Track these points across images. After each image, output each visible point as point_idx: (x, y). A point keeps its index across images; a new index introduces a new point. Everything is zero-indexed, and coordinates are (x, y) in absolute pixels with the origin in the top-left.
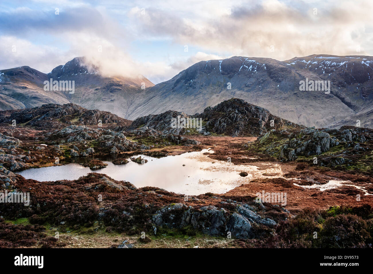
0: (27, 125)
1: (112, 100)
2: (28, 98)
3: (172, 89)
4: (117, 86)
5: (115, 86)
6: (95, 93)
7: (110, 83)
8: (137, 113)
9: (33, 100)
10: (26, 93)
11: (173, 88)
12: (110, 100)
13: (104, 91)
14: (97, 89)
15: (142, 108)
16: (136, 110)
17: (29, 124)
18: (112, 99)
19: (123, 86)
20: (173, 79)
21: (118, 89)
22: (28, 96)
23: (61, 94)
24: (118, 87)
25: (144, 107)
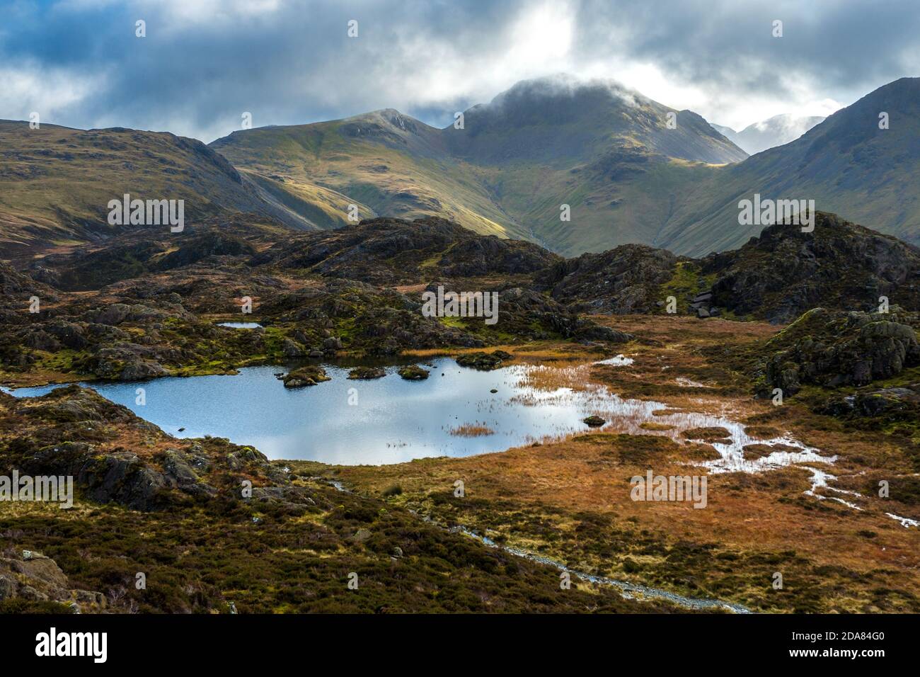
0: (313, 272)
1: (614, 204)
2: (388, 196)
3: (797, 168)
4: (632, 161)
5: (627, 161)
6: (568, 183)
7: (612, 154)
8: (686, 241)
9: (398, 203)
10: (384, 184)
11: (802, 167)
12: (608, 203)
13: (593, 176)
14: (574, 172)
15: (702, 228)
16: (684, 233)
17: (317, 271)
18: (616, 200)
19: (650, 160)
20: (804, 139)
21: (633, 171)
22: (387, 192)
23: (475, 184)
24: (633, 164)
25: (707, 224)
